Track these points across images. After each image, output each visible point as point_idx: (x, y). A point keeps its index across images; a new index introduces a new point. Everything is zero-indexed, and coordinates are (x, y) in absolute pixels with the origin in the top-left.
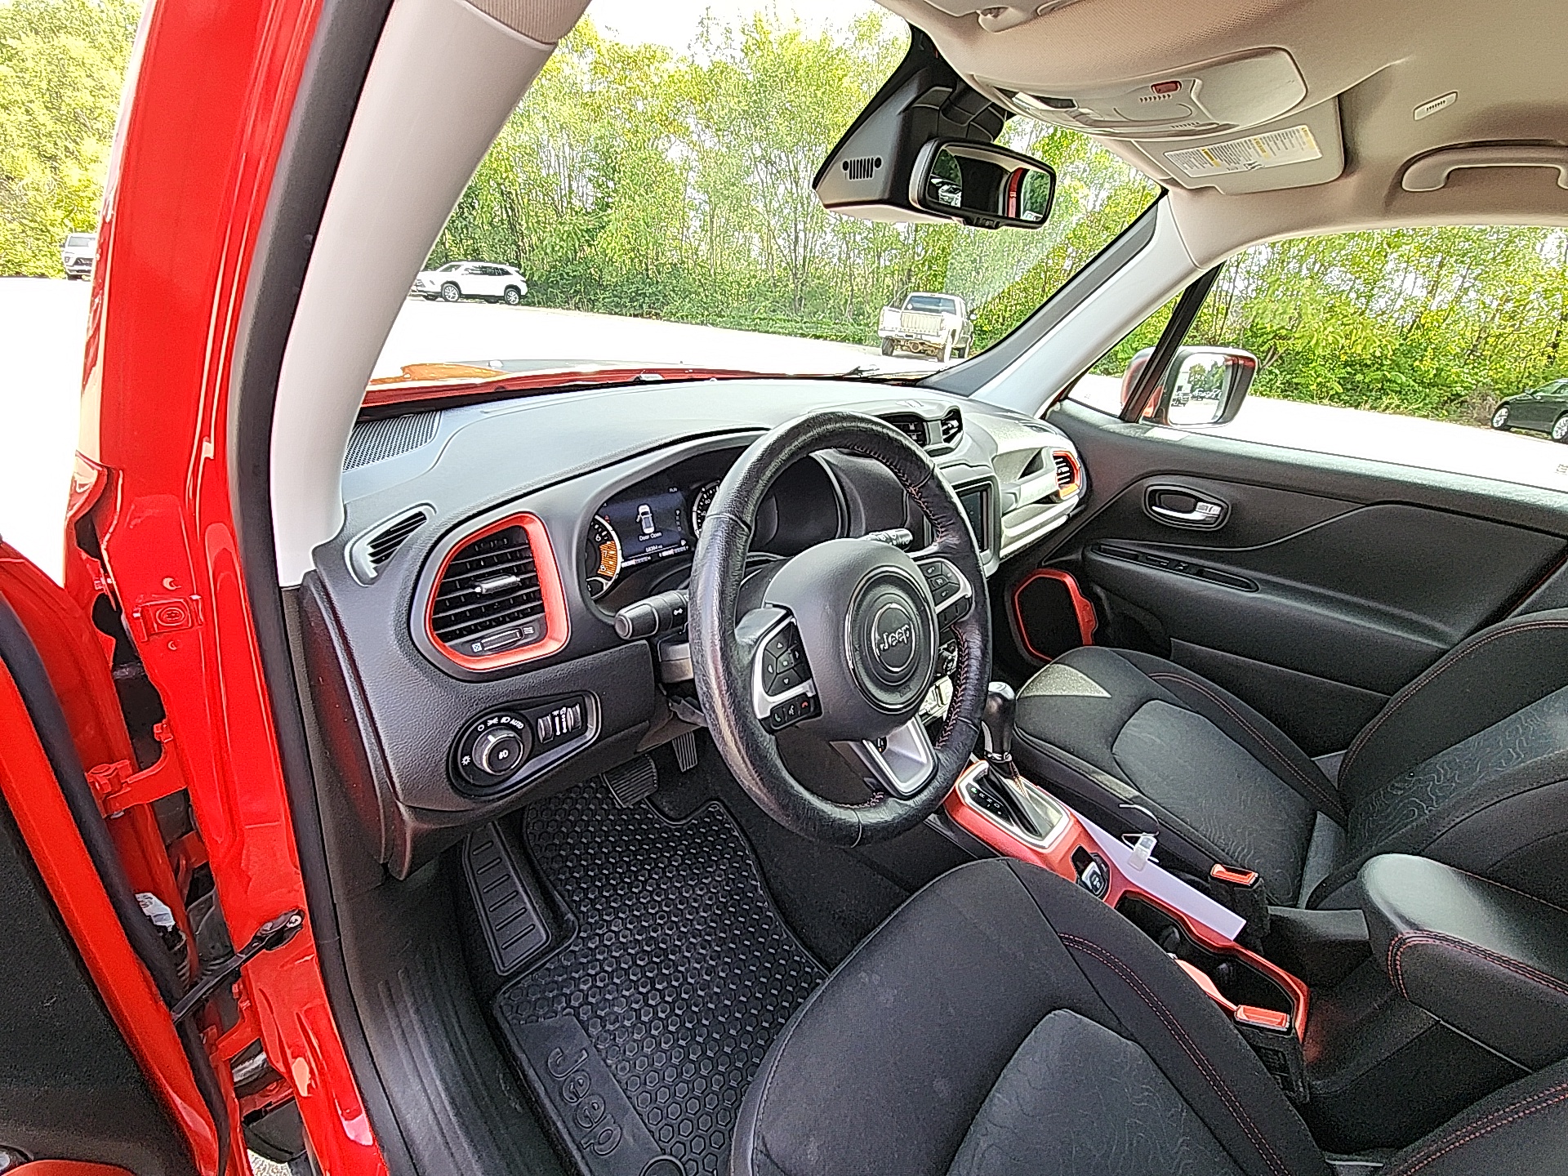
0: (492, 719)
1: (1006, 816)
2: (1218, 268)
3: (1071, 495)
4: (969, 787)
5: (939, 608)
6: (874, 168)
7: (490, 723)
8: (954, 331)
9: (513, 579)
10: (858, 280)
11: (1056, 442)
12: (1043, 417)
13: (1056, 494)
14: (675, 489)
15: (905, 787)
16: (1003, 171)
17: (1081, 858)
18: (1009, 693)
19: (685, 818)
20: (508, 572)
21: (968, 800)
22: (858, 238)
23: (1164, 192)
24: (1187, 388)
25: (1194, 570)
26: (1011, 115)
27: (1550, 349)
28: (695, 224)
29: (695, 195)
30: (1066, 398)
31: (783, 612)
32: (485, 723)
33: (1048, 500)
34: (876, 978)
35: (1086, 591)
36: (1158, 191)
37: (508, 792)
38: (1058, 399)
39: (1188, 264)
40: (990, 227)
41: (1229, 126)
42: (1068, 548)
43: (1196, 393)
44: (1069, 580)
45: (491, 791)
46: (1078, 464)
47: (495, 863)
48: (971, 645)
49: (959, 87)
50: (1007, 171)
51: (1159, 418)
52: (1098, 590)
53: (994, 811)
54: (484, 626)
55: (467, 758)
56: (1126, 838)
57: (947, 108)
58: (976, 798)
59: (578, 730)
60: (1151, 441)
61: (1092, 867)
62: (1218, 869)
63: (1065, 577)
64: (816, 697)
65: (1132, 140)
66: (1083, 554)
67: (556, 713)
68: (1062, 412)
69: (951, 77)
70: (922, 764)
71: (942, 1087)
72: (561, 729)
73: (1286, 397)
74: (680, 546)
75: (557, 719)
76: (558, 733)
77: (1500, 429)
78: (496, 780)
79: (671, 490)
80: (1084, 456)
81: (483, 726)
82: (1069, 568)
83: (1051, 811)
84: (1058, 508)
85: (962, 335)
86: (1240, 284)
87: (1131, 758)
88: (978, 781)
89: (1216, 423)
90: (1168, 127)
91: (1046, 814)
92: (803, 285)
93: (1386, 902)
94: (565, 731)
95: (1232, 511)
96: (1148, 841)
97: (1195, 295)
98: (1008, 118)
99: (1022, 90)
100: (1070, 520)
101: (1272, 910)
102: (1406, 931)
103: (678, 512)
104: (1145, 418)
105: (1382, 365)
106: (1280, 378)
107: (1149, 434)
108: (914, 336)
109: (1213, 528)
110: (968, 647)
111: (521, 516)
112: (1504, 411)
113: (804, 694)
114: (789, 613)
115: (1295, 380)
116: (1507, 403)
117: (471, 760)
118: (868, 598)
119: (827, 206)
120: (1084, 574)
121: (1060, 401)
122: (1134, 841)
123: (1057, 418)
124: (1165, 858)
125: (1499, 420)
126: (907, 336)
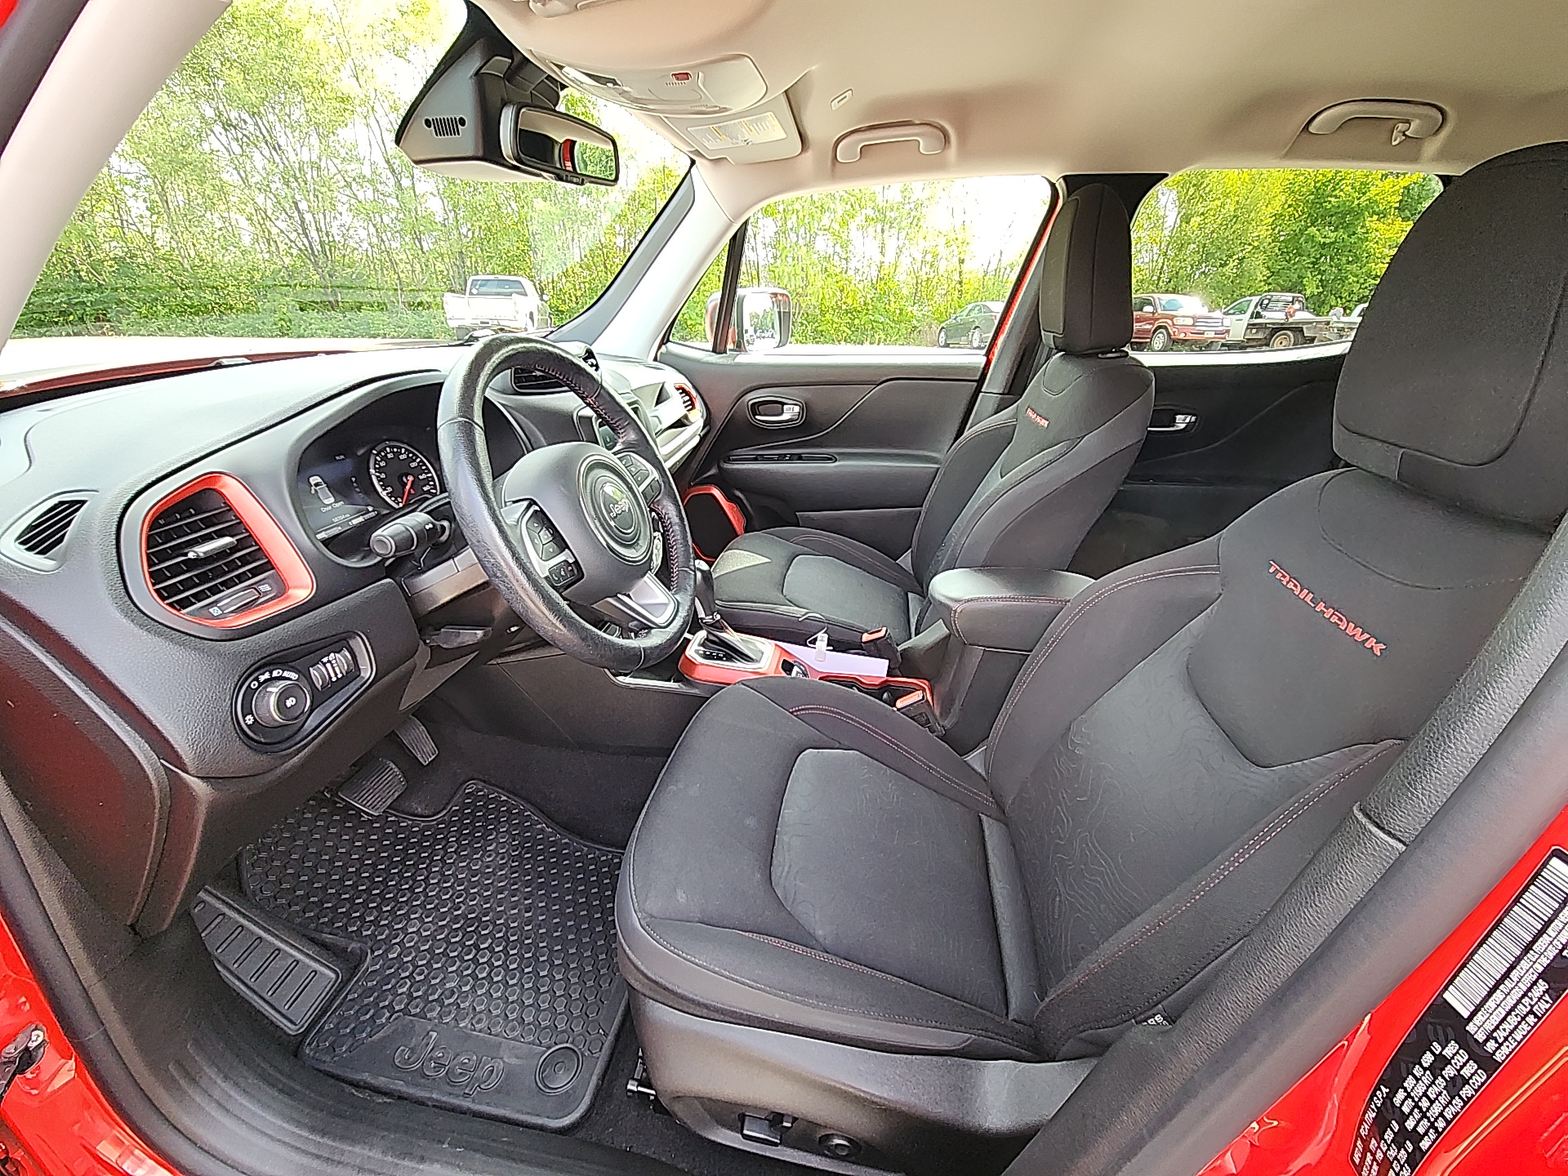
0: (263, 674)
1: (729, 658)
2: (746, 223)
3: (697, 418)
4: (697, 652)
5: (641, 488)
6: (459, 126)
7: (262, 678)
8: (531, 314)
9: (227, 540)
10: (402, 266)
11: (672, 379)
12: (655, 359)
13: (686, 417)
14: (342, 457)
15: (661, 620)
16: (553, 142)
17: (787, 667)
18: (705, 567)
19: (444, 808)
20: (220, 534)
21: (700, 660)
22: (387, 220)
23: (693, 162)
24: (751, 331)
25: (796, 457)
26: (563, 87)
27: (958, 286)
28: (138, 207)
29: (125, 167)
30: (668, 341)
31: (525, 503)
32: (257, 679)
33: (680, 424)
34: (681, 786)
35: (730, 497)
36: (689, 162)
37: (303, 743)
38: (662, 343)
39: (724, 220)
40: (577, 184)
41: (726, 109)
42: (706, 466)
43: (758, 334)
44: (716, 492)
45: (284, 746)
46: (694, 393)
47: (237, 931)
48: (670, 515)
49: (517, 59)
50: (557, 142)
51: (739, 347)
52: (738, 493)
53: (720, 659)
54: (214, 590)
55: (249, 717)
56: (810, 642)
57: (511, 75)
58: (706, 657)
59: (353, 673)
60: (739, 365)
61: (796, 669)
62: (866, 637)
63: (710, 489)
64: (576, 562)
65: (661, 115)
66: (719, 466)
67: (325, 660)
68: (669, 353)
69: (508, 49)
70: (666, 605)
71: (751, 822)
72: (336, 675)
73: (817, 343)
74: (369, 512)
75: (328, 665)
76: (334, 679)
77: (943, 347)
78: (290, 731)
79: (337, 458)
80: (698, 387)
81: (255, 682)
82: (711, 481)
83: (758, 644)
84: (688, 432)
85: (540, 317)
86: (762, 252)
87: (796, 594)
88: (703, 645)
89: (778, 347)
90: (688, 107)
91: (756, 646)
92: (331, 276)
93: (944, 596)
94: (340, 676)
95: (806, 408)
96: (822, 638)
97: (736, 246)
98: (562, 89)
99: (569, 66)
100: (702, 439)
101: (899, 648)
102: (954, 606)
103: (354, 479)
104: (730, 350)
105: (867, 310)
106: (809, 328)
107: (737, 360)
108: (490, 322)
109: (799, 423)
110: (669, 518)
111: (213, 476)
112: (943, 334)
113: (566, 561)
114: (532, 502)
115: (819, 328)
116: (943, 328)
117: (254, 718)
118: (589, 480)
119: (417, 162)
120: (726, 483)
121: (665, 344)
122: (814, 642)
123: (666, 359)
124: (837, 645)
125: (942, 340)
126: (482, 323)
